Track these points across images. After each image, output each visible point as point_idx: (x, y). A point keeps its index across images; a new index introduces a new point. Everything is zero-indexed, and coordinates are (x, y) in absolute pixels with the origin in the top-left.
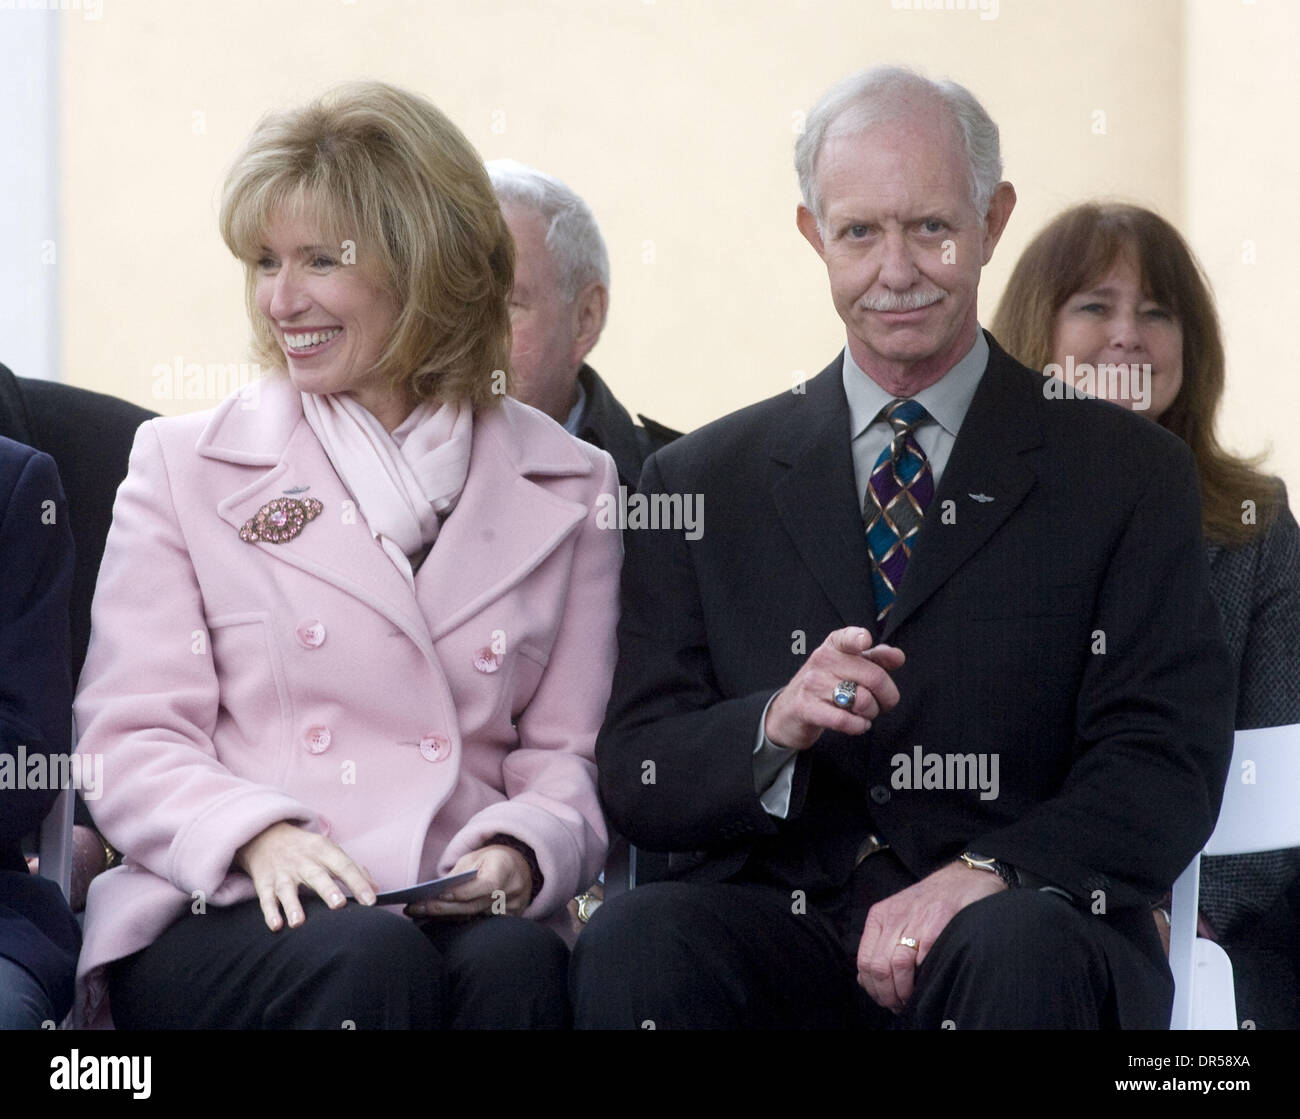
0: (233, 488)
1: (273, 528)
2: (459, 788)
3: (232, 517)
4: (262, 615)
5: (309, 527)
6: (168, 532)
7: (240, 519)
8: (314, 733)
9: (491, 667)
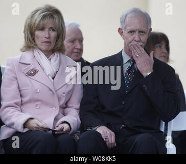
0: (24, 68)
1: (31, 74)
2: (59, 114)
3: (24, 72)
4: (30, 88)
5: (37, 74)
6: (14, 75)
7: (26, 72)
8: (37, 105)
9: (64, 95)
